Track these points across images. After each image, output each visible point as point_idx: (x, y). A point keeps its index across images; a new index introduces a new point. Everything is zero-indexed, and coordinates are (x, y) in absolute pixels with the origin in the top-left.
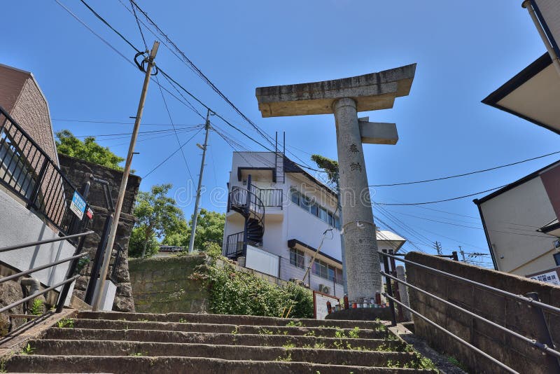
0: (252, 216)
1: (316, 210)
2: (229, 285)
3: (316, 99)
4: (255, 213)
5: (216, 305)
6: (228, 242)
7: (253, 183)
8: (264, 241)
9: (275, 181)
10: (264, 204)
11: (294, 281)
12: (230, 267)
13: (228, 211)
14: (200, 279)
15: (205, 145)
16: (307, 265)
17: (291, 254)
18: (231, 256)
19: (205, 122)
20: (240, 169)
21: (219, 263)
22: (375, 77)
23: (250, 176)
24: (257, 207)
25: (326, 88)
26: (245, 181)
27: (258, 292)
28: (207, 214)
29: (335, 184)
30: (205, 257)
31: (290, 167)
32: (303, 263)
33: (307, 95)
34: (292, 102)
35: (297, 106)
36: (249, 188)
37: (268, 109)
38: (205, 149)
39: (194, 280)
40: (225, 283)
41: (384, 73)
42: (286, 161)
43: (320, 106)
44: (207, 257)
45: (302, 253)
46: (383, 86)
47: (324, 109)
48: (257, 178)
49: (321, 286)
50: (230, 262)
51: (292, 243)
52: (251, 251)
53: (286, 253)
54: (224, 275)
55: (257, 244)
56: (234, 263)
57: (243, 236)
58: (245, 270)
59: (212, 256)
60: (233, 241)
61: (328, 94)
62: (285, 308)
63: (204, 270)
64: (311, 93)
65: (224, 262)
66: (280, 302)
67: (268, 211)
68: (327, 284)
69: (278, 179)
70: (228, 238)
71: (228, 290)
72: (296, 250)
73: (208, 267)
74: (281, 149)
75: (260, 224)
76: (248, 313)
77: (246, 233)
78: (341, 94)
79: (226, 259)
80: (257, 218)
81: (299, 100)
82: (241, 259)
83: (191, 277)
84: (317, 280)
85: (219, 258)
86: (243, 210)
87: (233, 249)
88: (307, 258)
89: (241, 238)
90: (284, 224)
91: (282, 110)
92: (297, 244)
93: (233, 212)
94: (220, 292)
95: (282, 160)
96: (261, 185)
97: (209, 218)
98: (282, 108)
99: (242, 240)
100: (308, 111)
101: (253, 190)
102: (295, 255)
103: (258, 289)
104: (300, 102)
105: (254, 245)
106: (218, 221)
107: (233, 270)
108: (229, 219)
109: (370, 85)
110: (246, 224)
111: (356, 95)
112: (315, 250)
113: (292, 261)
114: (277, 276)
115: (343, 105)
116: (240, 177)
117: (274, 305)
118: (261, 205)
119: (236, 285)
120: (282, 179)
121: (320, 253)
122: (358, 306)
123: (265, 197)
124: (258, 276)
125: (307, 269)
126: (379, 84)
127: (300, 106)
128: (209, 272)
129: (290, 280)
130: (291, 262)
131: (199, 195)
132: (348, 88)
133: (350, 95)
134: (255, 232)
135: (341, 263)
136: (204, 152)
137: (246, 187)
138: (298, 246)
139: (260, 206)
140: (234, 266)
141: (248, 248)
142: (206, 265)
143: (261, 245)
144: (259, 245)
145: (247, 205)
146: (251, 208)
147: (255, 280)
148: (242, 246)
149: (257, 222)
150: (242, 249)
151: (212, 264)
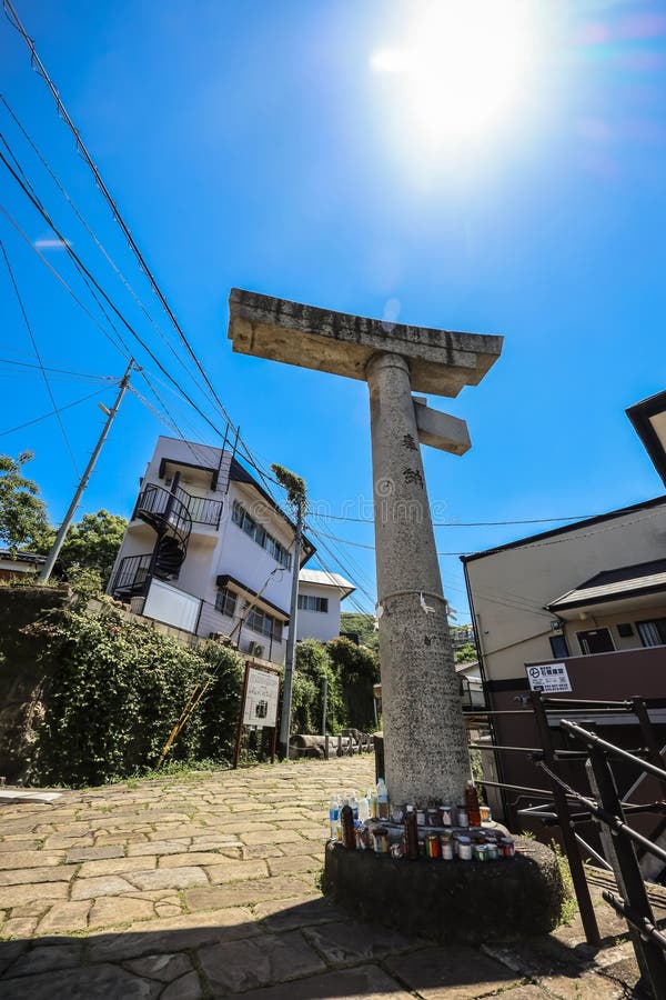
0: (170, 533)
1: (263, 537)
2: (104, 648)
3: (343, 340)
4: (175, 530)
5: (67, 688)
7: (181, 484)
8: (181, 573)
9: (213, 487)
10: (193, 519)
11: (217, 637)
12: (114, 614)
13: (133, 519)
14: (44, 635)
15: (113, 410)
16: (239, 613)
17: (218, 595)
18: (123, 590)
20: (164, 461)
21: (93, 605)
23: (178, 473)
24: (181, 521)
25: (364, 328)
26: (168, 481)
27: (156, 660)
28: (108, 518)
29: (295, 508)
30: (66, 595)
31: (238, 474)
32: (233, 610)
33: (328, 329)
34: (299, 333)
35: (305, 345)
36: (173, 490)
37: (250, 336)
38: (111, 416)
39: (32, 637)
40: (96, 645)
42: (234, 464)
43: (346, 358)
44: (70, 593)
45: (234, 595)
46: (456, 354)
47: (353, 367)
48: (189, 480)
49: (252, 644)
50: (116, 606)
51: (222, 581)
52: (157, 587)
53: (211, 595)
54: (94, 629)
55: (170, 577)
56: (123, 608)
57: (149, 561)
58: (140, 621)
59: (81, 594)
60: (131, 568)
61: (365, 339)
62: (198, 685)
63: (57, 619)
64: (337, 328)
65: (105, 604)
66: (190, 674)
67: (197, 530)
68: (261, 640)
69: (219, 487)
70: (122, 562)
71: (100, 658)
72: (226, 589)
73: (68, 614)
75: (180, 547)
76: (131, 701)
77: (154, 558)
78: (388, 346)
79: (108, 599)
80: (177, 537)
81: (312, 333)
82: (137, 601)
83: (25, 630)
84: (249, 635)
85: (95, 598)
86: (157, 522)
87: (127, 580)
88: (240, 603)
89: (146, 563)
90: (217, 551)
91: (273, 346)
92: (230, 582)
93: (139, 522)
94: (81, 663)
95: (229, 462)
96: (191, 490)
97: (110, 523)
98: (276, 341)
99: (147, 566)
100: (323, 362)
101: (179, 494)
102: (224, 598)
103: (157, 655)
104: (314, 337)
105: (163, 579)
106: (121, 529)
107: (119, 619)
108: (131, 531)
109: (436, 346)
110: (158, 544)
111: (412, 354)
112: (255, 594)
113: (219, 606)
114: (192, 630)
115: (392, 364)
116: (163, 472)
117: (180, 682)
118: (187, 519)
119: (117, 649)
120: (224, 488)
122: (447, 852)
123: (197, 508)
124: (162, 631)
125: (237, 621)
126: (449, 349)
127: (310, 346)
128: (67, 623)
129: (211, 636)
130: (216, 608)
131: (82, 485)
132: (400, 339)
133: (404, 352)
134: (169, 558)
136: (109, 421)
137: (169, 489)
138: (230, 585)
139: (185, 520)
140: (121, 613)
141: (155, 581)
142: (66, 610)
143: (176, 578)
144: (174, 578)
145: (166, 516)
146: (172, 520)
147: (156, 639)
148: (144, 575)
149: (176, 542)
150: (143, 580)
151: (77, 609)
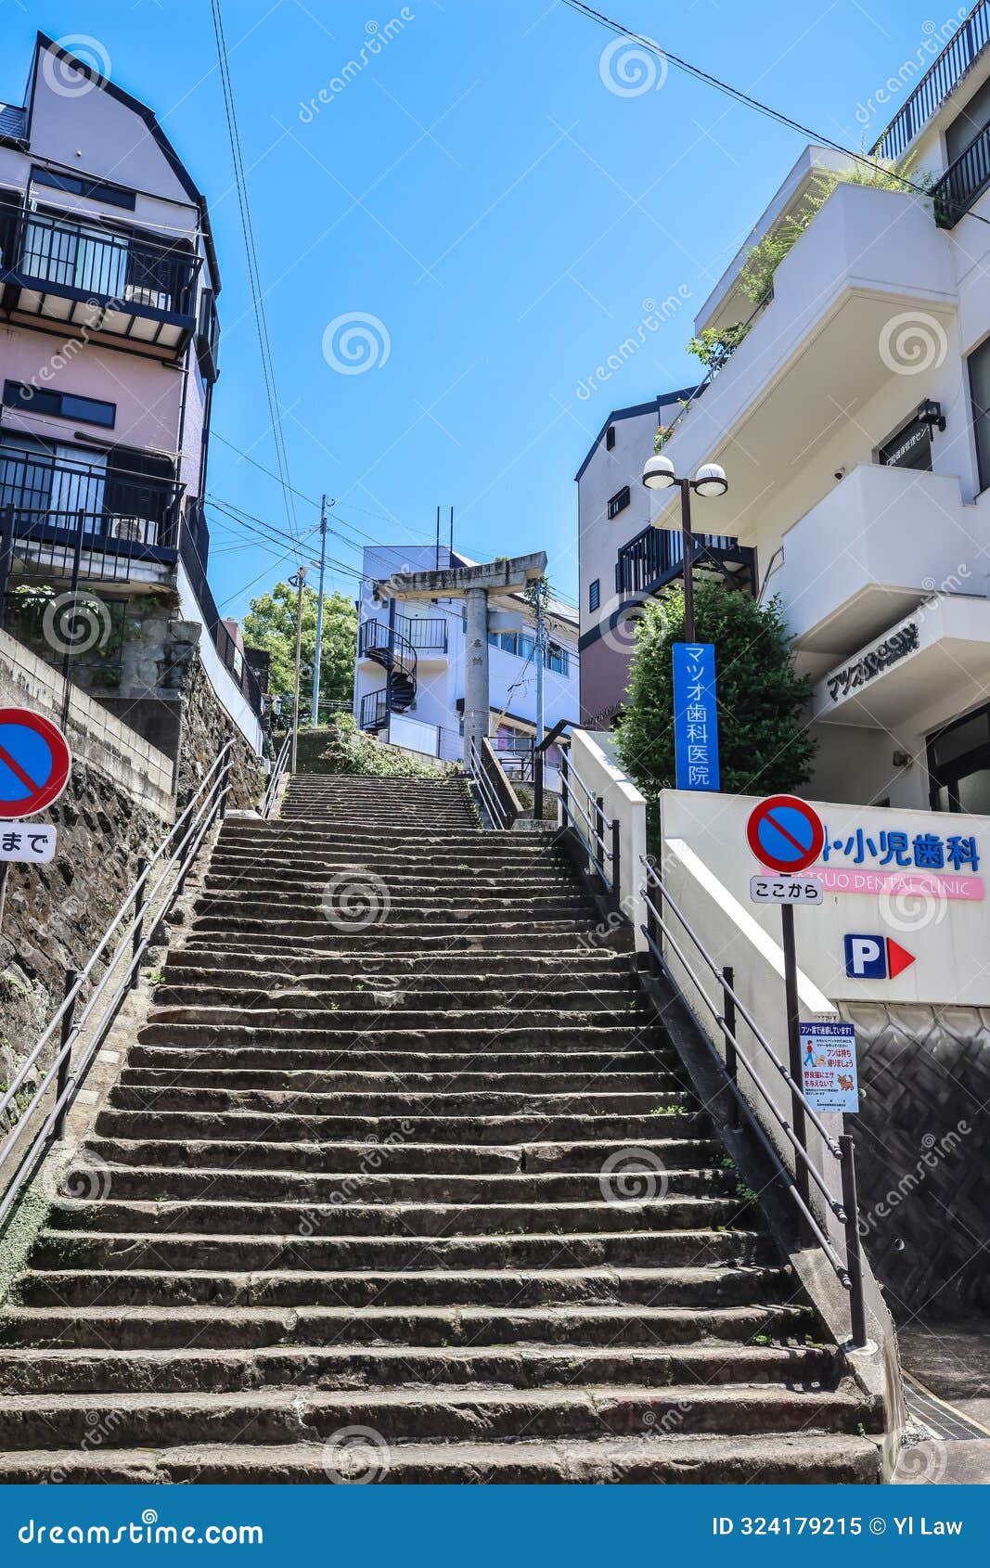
0: (397, 669)
2: (370, 766)
4: (402, 662)
6: (363, 709)
7: (398, 609)
8: (416, 704)
9: (435, 600)
12: (369, 743)
14: (333, 758)
18: (369, 726)
19: (319, 523)
20: (376, 584)
21: (353, 737)
22: (504, 565)
24: (406, 650)
25: (458, 577)
31: (460, 573)
33: (439, 584)
36: (391, 622)
38: (322, 569)
39: (326, 761)
40: (364, 763)
41: (514, 561)
42: (454, 562)
44: (340, 731)
46: (511, 576)
50: (369, 736)
51: (461, 704)
52: (397, 720)
53: (451, 720)
54: (361, 753)
55: (407, 708)
56: (375, 739)
57: (385, 696)
58: (389, 748)
59: (346, 731)
60: (371, 704)
63: (337, 748)
64: (444, 581)
65: (362, 737)
67: (423, 656)
70: (364, 700)
73: (343, 745)
74: (445, 542)
75: (409, 679)
77: (389, 691)
79: (363, 732)
80: (404, 672)
82: (382, 733)
83: (321, 756)
85: (354, 732)
86: (383, 657)
87: (370, 717)
89: (383, 698)
90: (448, 675)
93: (367, 659)
95: (448, 562)
96: (410, 612)
99: (384, 701)
101: (399, 621)
103: (407, 771)
105: (400, 712)
107: (373, 746)
108: (361, 668)
109: (499, 574)
110: (389, 679)
111: (485, 586)
114: (434, 753)
116: (376, 594)
118: (411, 647)
119: (378, 766)
121: (507, 715)
123: (423, 633)
124: (408, 755)
126: (507, 574)
128: (344, 750)
134: (402, 693)
135: (534, 725)
139: (409, 648)
140: (374, 743)
141: (393, 715)
142: (340, 742)
143: (414, 708)
144: (412, 709)
145: (391, 648)
146: (397, 652)
147: (403, 759)
148: (384, 711)
149: (405, 676)
150: (384, 715)
151: (346, 741)
